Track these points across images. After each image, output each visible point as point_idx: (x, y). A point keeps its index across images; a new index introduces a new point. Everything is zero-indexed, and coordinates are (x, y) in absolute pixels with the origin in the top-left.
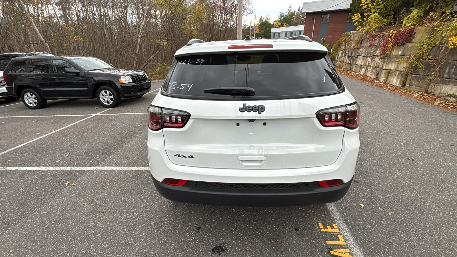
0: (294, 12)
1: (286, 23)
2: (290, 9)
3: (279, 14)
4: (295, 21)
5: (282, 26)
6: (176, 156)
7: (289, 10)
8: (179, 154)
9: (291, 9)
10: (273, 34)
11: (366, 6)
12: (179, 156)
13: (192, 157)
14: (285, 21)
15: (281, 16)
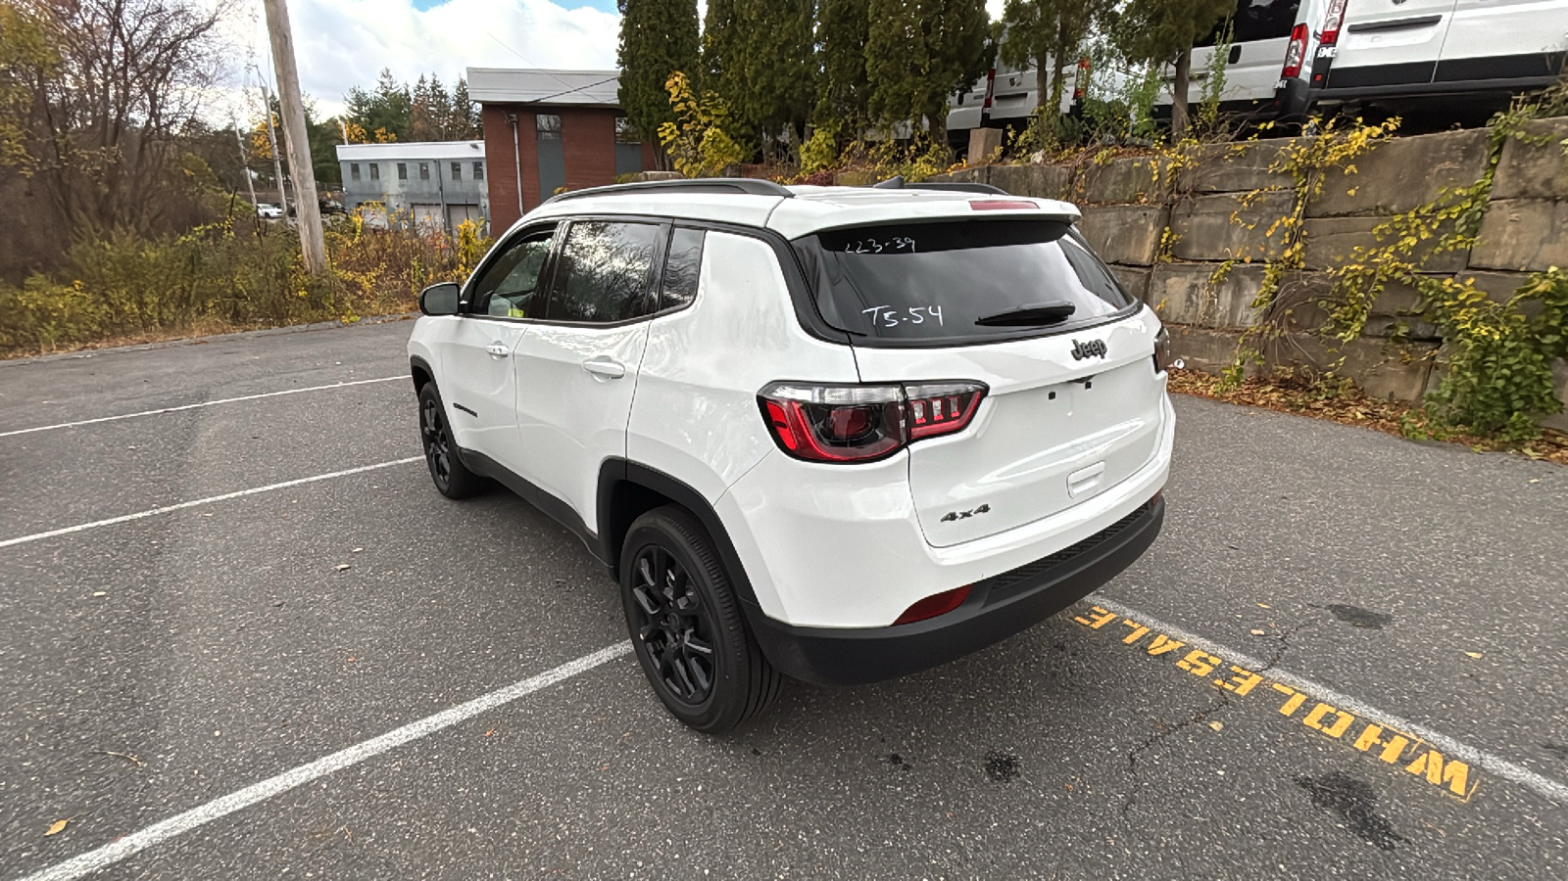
0: (407, 94)
1: (383, 130)
2: (385, 80)
3: (350, 97)
4: (418, 125)
5: (372, 138)
6: (946, 519)
7: (382, 83)
8: (952, 511)
9: (391, 83)
10: (349, 168)
11: (681, 106)
12: (953, 517)
13: (985, 509)
14: (377, 120)
15: (360, 101)
